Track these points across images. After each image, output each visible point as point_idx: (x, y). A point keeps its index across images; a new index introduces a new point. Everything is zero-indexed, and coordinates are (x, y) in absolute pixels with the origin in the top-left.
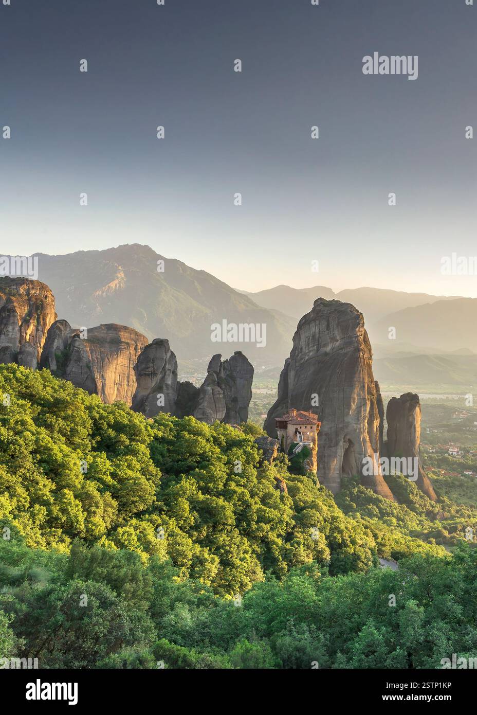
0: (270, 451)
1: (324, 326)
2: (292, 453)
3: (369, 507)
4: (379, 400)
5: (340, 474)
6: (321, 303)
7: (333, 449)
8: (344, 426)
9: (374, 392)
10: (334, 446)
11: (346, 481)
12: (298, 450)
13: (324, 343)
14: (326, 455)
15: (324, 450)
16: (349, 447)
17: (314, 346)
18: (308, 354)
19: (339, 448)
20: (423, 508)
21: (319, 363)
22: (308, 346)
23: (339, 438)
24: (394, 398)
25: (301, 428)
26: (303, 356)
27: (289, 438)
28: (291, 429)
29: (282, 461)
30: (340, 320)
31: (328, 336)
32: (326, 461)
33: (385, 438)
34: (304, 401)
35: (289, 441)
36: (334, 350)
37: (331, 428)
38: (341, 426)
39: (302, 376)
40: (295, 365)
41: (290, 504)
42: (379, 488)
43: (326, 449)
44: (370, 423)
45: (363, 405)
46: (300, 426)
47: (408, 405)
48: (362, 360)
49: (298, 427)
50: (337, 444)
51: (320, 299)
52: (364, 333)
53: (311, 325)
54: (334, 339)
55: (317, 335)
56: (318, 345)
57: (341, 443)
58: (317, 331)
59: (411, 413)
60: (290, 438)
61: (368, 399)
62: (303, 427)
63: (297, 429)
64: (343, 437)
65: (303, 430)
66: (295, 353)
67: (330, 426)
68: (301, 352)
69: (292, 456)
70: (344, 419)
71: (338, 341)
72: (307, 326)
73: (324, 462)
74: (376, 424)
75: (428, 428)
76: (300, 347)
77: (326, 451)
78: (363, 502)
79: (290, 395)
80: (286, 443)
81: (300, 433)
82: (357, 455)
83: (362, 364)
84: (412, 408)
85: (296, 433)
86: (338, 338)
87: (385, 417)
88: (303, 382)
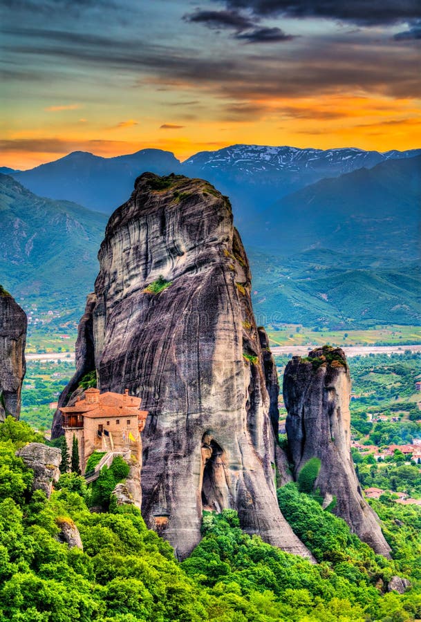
0: (46, 470)
1: (155, 227)
2: (93, 473)
3: (256, 569)
4: (268, 365)
5: (198, 509)
6: (148, 183)
7: (184, 462)
8: (201, 416)
9: (257, 348)
10: (185, 456)
11: (210, 521)
12: (102, 465)
13: (157, 259)
14: (170, 472)
15: (166, 465)
16: (213, 457)
17: (138, 266)
18: (128, 282)
19: (195, 458)
20: (362, 571)
21: (149, 299)
22: (128, 268)
23: (194, 439)
24: (296, 358)
25: (108, 423)
26: (121, 288)
27: (86, 444)
28: (90, 426)
29: (76, 487)
30: (184, 214)
31: (163, 245)
32: (170, 485)
33: (283, 436)
34: (123, 373)
35: (88, 450)
36: (177, 272)
37: (177, 422)
38: (195, 416)
39: (119, 326)
40: (105, 304)
41: (89, 571)
42: (273, 533)
43: (169, 462)
44: (252, 409)
45: (237, 374)
46: (108, 420)
47: (324, 369)
48: (230, 288)
49: (103, 422)
50: (189, 451)
51: (146, 175)
52: (234, 237)
53: (131, 227)
54: (175, 252)
55: (144, 246)
56: (146, 263)
57: (198, 450)
58: (143, 237)
59: (330, 385)
60: (89, 445)
61: (247, 363)
62: (113, 422)
63: (101, 426)
64: (200, 437)
65: (112, 426)
66: (104, 282)
67: (175, 418)
68: (114, 281)
69: (94, 478)
70: (200, 403)
71: (183, 254)
72: (124, 231)
73: (168, 487)
74: (263, 410)
75: (370, 412)
76: (112, 270)
77: (169, 465)
78: (245, 561)
79: (98, 363)
80: (83, 453)
81: (107, 433)
82: (230, 472)
83: (231, 296)
84: (331, 375)
85: (100, 433)
86: (183, 248)
87: (281, 398)
88: (120, 337)
